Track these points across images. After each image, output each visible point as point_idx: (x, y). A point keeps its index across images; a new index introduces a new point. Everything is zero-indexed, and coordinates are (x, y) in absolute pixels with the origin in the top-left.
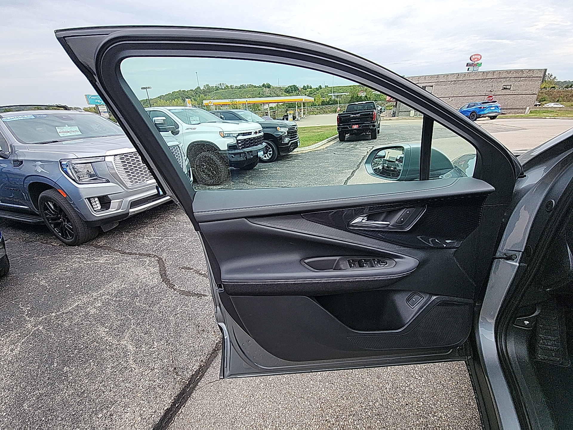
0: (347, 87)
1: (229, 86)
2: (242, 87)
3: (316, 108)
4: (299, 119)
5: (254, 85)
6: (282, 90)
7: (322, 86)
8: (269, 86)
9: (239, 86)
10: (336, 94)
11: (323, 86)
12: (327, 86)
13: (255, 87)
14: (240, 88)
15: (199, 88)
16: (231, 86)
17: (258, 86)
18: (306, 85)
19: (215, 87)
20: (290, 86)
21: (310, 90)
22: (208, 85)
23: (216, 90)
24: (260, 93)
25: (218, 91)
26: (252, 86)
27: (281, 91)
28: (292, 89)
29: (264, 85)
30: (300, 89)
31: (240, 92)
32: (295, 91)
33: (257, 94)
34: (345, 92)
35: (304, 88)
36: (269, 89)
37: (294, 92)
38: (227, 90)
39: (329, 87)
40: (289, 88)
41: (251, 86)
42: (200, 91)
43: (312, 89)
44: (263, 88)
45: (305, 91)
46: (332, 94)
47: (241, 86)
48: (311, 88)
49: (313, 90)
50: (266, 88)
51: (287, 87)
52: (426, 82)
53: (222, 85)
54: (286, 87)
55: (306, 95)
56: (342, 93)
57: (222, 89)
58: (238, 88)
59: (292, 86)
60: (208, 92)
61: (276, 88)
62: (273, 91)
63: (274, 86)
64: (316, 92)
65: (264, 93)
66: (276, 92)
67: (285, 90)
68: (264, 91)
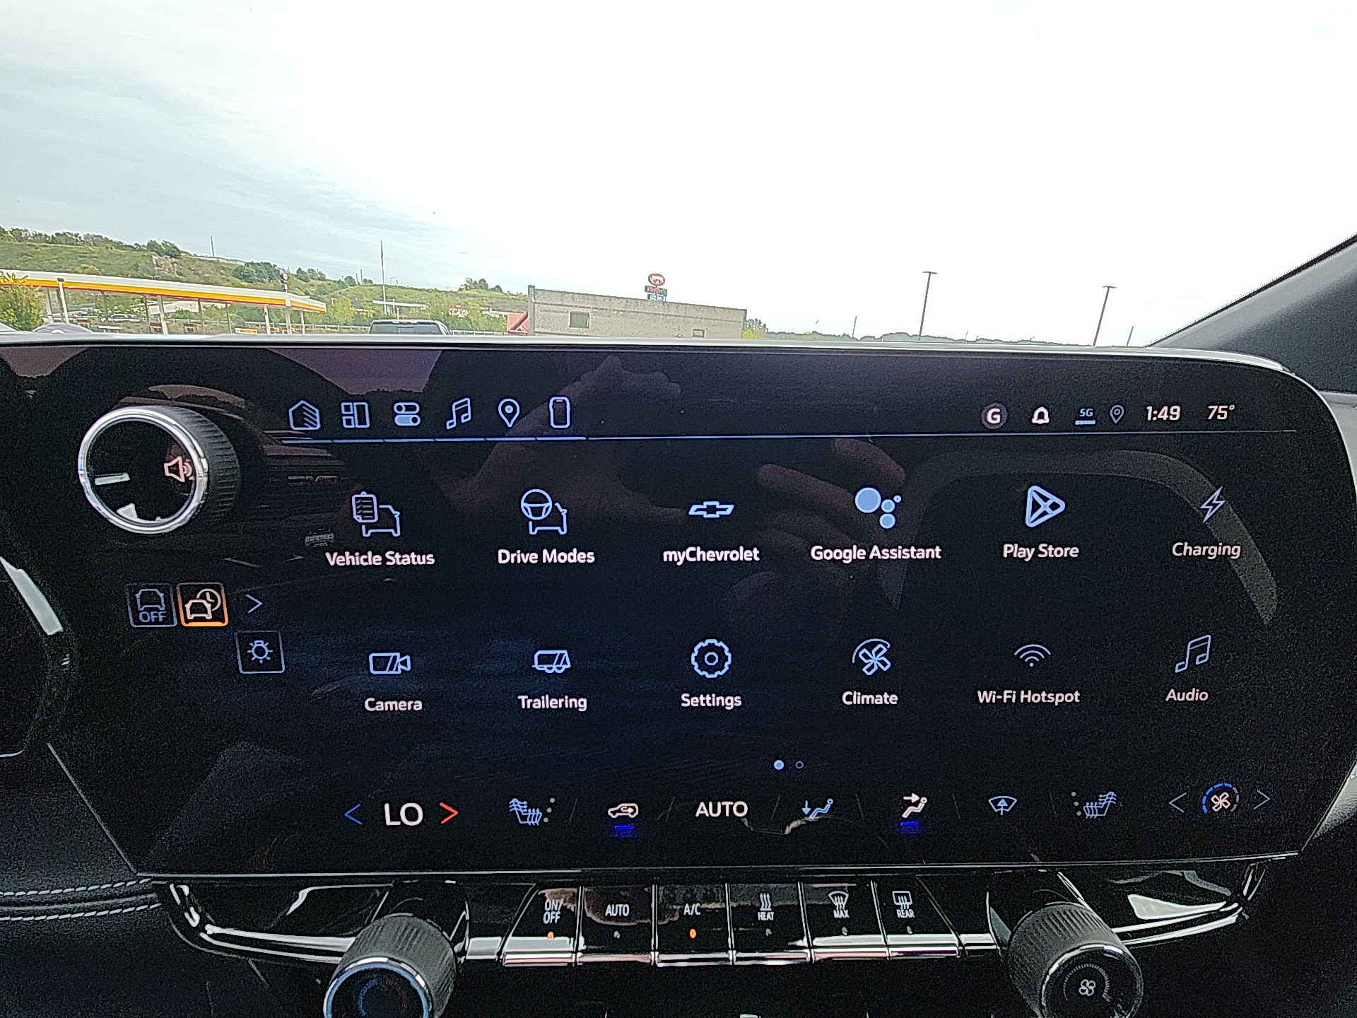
0: (420, 290)
2: (62, 239)
6: (223, 268)
7: (354, 278)
8: (173, 253)
10: (394, 304)
11: (358, 280)
12: (371, 281)
13: (119, 245)
14: (53, 240)
17: (129, 246)
18: (305, 270)
20: (252, 263)
21: (320, 283)
24: (137, 266)
26: (107, 240)
27: (221, 271)
28: (261, 272)
29: (152, 245)
30: (285, 276)
31: (53, 252)
32: (271, 279)
33: (126, 267)
34: (419, 303)
35: (302, 276)
36: (174, 260)
37: (267, 280)
39: (374, 283)
40: (250, 268)
41: (98, 241)
43: (325, 283)
44: (150, 253)
45: (303, 282)
46: (385, 303)
47: (57, 234)
48: (323, 278)
49: (329, 284)
50: (161, 256)
51: (243, 264)
52: (576, 304)
54: (238, 263)
55: (307, 294)
56: (410, 303)
58: (47, 242)
59: (258, 264)
61: (200, 260)
62: (190, 268)
63: (195, 255)
64: (338, 291)
65: (156, 268)
66: (203, 273)
67: (236, 270)
68: (155, 263)
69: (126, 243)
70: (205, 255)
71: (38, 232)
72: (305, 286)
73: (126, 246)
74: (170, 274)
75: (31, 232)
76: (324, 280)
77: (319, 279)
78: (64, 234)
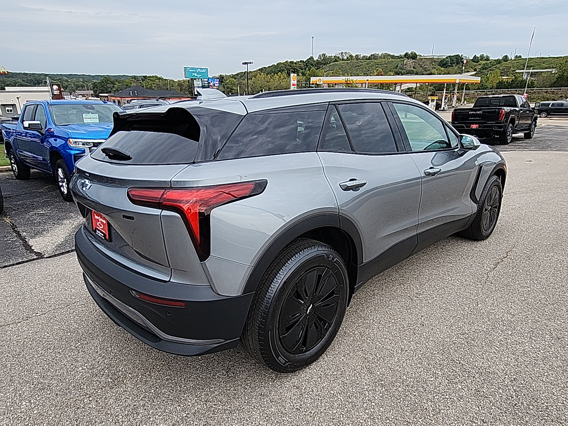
0: (557, 58)
1: (354, 55)
3: (484, 92)
4: (446, 108)
5: (392, 54)
6: (434, 61)
8: (414, 56)
9: (369, 55)
10: (532, 71)
11: (511, 57)
12: (519, 57)
13: (393, 57)
14: (369, 58)
15: (312, 58)
16: (357, 56)
17: (397, 56)
18: (478, 56)
19: (333, 57)
20: (450, 56)
21: (485, 62)
22: (325, 54)
23: (335, 61)
24: (397, 66)
25: (336, 63)
26: (389, 55)
27: (433, 63)
28: (453, 61)
29: (406, 54)
30: (465, 62)
32: (457, 64)
33: (393, 67)
34: (552, 68)
35: (475, 60)
36: (413, 60)
38: (349, 61)
39: (523, 57)
40: (448, 59)
41: (386, 56)
42: (312, 62)
43: (488, 62)
44: (404, 58)
45: (475, 64)
46: (525, 71)
47: (371, 55)
48: (487, 59)
49: (490, 62)
50: (408, 59)
51: (445, 58)
53: (344, 54)
54: (443, 57)
57: (343, 60)
58: (367, 59)
59: (453, 56)
60: (323, 64)
61: (425, 58)
62: (419, 64)
63: (424, 56)
64: (495, 66)
65: (405, 66)
66: (424, 66)
67: (440, 62)
68: (405, 63)
69: (396, 55)
70: (428, 55)
71: (364, 55)
72: (476, 66)
73: (396, 56)
74: (410, 69)
75: (362, 56)
76: (489, 60)
77: (486, 60)
78: (374, 54)
